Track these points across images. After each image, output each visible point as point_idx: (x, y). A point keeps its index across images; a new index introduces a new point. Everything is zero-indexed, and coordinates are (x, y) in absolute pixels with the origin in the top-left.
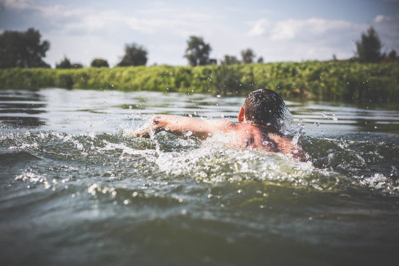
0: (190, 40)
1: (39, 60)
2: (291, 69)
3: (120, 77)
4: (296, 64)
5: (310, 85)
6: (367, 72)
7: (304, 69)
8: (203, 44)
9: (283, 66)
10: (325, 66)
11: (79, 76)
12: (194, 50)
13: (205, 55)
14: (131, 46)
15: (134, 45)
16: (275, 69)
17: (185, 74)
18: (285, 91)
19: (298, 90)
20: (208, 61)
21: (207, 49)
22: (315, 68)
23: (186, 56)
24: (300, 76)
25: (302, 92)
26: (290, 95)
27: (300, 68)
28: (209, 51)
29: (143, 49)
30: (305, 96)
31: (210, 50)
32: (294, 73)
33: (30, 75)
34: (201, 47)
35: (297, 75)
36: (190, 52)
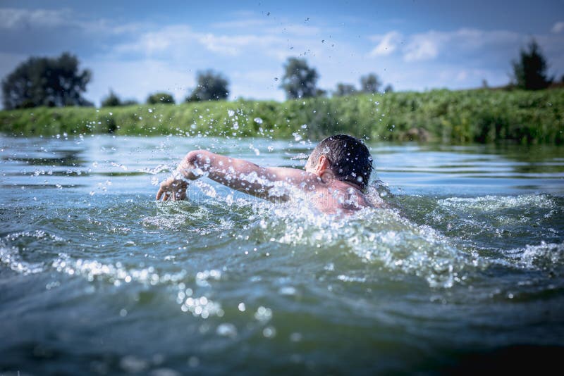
0: (288, 64)
1: (77, 96)
2: (409, 102)
3: (181, 117)
4: (417, 94)
5: (433, 124)
6: (514, 103)
7: (427, 101)
8: (306, 68)
9: (399, 97)
10: (457, 98)
11: (124, 117)
12: (294, 78)
13: (309, 85)
14: (205, 75)
15: (210, 72)
16: (388, 102)
17: (267, 111)
18: (397, 132)
19: (415, 131)
20: (314, 92)
21: (312, 75)
22: (442, 100)
23: (283, 87)
24: (422, 111)
25: (421, 133)
26: (404, 138)
27: (422, 100)
28: (315, 79)
29: (223, 78)
30: (424, 138)
31: (317, 77)
32: (414, 107)
33: (59, 118)
34: (304, 73)
35: (417, 110)
36: (288, 81)
